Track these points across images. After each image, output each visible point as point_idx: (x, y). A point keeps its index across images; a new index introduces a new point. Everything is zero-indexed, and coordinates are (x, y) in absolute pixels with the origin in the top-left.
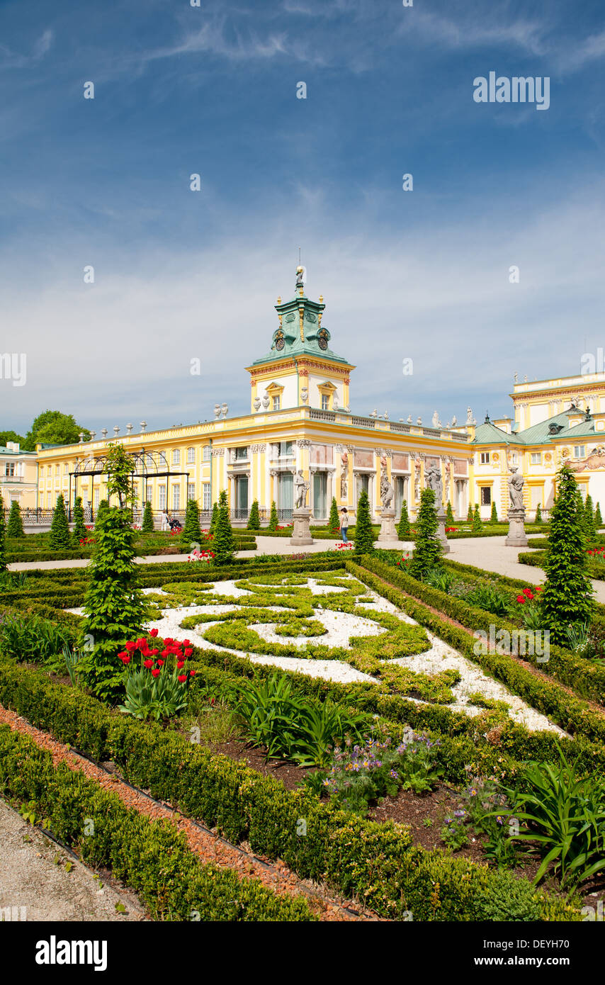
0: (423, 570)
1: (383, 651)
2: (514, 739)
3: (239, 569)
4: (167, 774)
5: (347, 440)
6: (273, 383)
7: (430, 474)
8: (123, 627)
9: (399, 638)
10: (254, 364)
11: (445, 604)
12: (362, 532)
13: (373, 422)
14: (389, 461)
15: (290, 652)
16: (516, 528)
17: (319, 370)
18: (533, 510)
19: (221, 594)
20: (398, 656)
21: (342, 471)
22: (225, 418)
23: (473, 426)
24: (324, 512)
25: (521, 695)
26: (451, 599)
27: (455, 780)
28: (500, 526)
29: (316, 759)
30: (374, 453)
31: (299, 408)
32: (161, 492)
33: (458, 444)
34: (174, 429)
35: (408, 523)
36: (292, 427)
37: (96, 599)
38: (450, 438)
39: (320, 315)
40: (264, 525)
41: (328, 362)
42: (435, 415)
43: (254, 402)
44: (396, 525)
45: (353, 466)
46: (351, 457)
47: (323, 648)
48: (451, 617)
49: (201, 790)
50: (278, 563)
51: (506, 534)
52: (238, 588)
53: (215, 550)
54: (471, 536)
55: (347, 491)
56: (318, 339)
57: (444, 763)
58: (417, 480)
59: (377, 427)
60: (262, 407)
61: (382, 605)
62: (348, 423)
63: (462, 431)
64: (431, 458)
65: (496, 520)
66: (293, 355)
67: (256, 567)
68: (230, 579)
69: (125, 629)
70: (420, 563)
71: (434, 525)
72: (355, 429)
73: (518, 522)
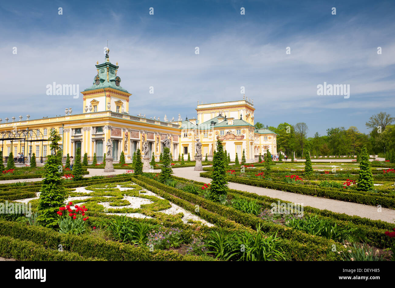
0: (165, 180)
1: (154, 209)
2: (204, 230)
3: (85, 182)
4: (89, 249)
5: (127, 126)
6: (94, 100)
7: (165, 141)
8: (57, 202)
9: (159, 204)
10: (85, 90)
11: (175, 191)
12: (138, 166)
13: (139, 119)
14: (146, 136)
15: (118, 211)
16: (198, 163)
17: (115, 95)
18: (204, 156)
19: (81, 192)
20: (159, 210)
21: (125, 140)
22: (70, 114)
23: (181, 121)
24: (117, 157)
25: (205, 219)
26: (177, 190)
27: (187, 243)
28: (191, 163)
29: (139, 241)
30: (140, 132)
31: (106, 112)
32: (37, 148)
33: (175, 129)
34: (44, 119)
35: (155, 162)
36: (103, 120)
37: (46, 191)
38: (171, 126)
39: (116, 71)
40: (90, 163)
41: (119, 92)
42: (165, 116)
43: (84, 108)
44: (150, 163)
45: (130, 138)
46: (129, 134)
47: (131, 209)
48: (177, 196)
49: (104, 252)
50: (102, 179)
51: (194, 166)
52: (87, 190)
53: (74, 174)
54: (180, 167)
55: (127, 149)
56: (115, 81)
57: (183, 238)
58: (157, 144)
59: (141, 121)
60: (89, 110)
61: (149, 193)
62: (128, 119)
63: (176, 123)
64: (164, 134)
65: (190, 160)
66: (104, 87)
67: (93, 181)
68: (82, 186)
69: (58, 203)
70: (163, 177)
71: (169, 162)
72: (131, 121)
73: (199, 161)
